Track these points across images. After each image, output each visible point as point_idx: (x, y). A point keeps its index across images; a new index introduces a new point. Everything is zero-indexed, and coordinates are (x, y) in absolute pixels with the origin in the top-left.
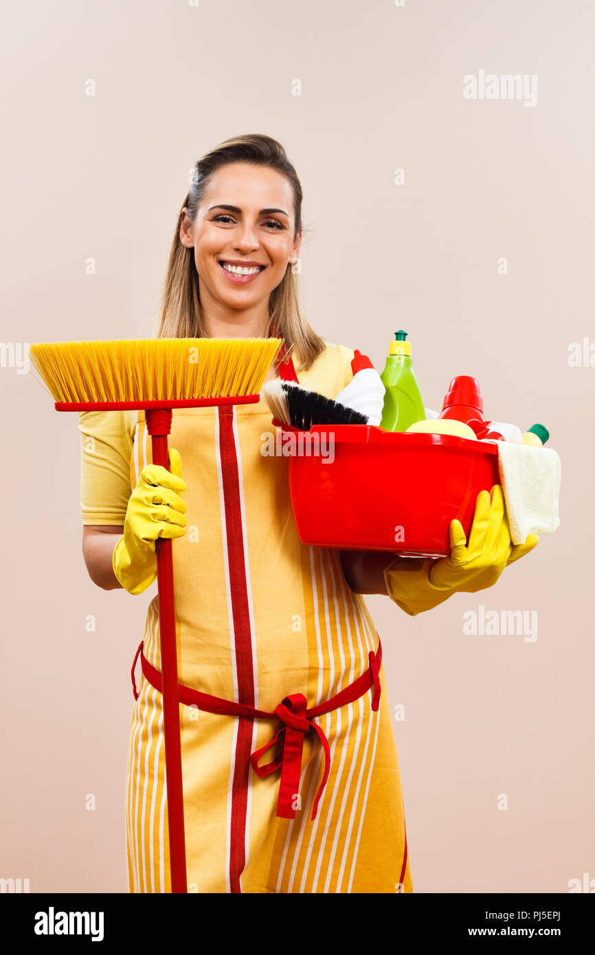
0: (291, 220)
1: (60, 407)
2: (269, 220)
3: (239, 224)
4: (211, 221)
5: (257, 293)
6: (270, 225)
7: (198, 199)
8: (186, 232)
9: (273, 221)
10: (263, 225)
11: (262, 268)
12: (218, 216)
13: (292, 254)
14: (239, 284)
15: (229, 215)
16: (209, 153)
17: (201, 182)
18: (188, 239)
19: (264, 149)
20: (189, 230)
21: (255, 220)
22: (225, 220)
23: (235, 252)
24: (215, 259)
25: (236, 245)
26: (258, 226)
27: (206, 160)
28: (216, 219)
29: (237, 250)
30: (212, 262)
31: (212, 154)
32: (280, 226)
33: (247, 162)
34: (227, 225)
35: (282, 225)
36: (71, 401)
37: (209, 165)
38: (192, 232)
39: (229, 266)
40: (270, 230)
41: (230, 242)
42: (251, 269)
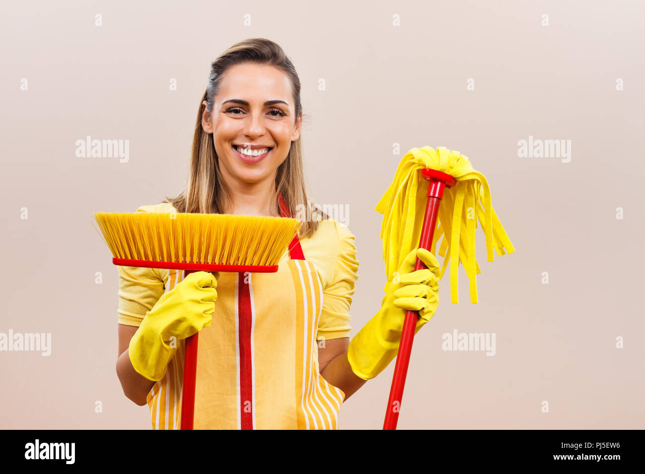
0: (291, 108)
1: (117, 262)
2: (273, 109)
3: (248, 114)
4: (225, 112)
5: (266, 169)
6: (274, 113)
7: (214, 93)
8: (206, 121)
9: (276, 110)
10: (267, 114)
11: (270, 149)
12: (230, 108)
13: (295, 134)
14: (250, 163)
15: (240, 108)
16: (221, 56)
17: (215, 81)
18: (209, 127)
19: (266, 50)
20: (209, 119)
21: (261, 110)
22: (237, 112)
23: (245, 138)
24: (230, 144)
25: (245, 132)
26: (264, 114)
27: (219, 62)
28: (229, 111)
29: (247, 136)
30: (227, 146)
31: (223, 57)
32: (282, 114)
33: (252, 63)
34: (238, 115)
35: (284, 113)
36: (124, 258)
37: (221, 66)
38: (211, 121)
39: (242, 149)
40: (274, 117)
41: (241, 130)
42: (260, 151)
